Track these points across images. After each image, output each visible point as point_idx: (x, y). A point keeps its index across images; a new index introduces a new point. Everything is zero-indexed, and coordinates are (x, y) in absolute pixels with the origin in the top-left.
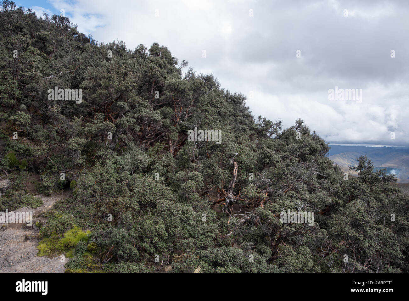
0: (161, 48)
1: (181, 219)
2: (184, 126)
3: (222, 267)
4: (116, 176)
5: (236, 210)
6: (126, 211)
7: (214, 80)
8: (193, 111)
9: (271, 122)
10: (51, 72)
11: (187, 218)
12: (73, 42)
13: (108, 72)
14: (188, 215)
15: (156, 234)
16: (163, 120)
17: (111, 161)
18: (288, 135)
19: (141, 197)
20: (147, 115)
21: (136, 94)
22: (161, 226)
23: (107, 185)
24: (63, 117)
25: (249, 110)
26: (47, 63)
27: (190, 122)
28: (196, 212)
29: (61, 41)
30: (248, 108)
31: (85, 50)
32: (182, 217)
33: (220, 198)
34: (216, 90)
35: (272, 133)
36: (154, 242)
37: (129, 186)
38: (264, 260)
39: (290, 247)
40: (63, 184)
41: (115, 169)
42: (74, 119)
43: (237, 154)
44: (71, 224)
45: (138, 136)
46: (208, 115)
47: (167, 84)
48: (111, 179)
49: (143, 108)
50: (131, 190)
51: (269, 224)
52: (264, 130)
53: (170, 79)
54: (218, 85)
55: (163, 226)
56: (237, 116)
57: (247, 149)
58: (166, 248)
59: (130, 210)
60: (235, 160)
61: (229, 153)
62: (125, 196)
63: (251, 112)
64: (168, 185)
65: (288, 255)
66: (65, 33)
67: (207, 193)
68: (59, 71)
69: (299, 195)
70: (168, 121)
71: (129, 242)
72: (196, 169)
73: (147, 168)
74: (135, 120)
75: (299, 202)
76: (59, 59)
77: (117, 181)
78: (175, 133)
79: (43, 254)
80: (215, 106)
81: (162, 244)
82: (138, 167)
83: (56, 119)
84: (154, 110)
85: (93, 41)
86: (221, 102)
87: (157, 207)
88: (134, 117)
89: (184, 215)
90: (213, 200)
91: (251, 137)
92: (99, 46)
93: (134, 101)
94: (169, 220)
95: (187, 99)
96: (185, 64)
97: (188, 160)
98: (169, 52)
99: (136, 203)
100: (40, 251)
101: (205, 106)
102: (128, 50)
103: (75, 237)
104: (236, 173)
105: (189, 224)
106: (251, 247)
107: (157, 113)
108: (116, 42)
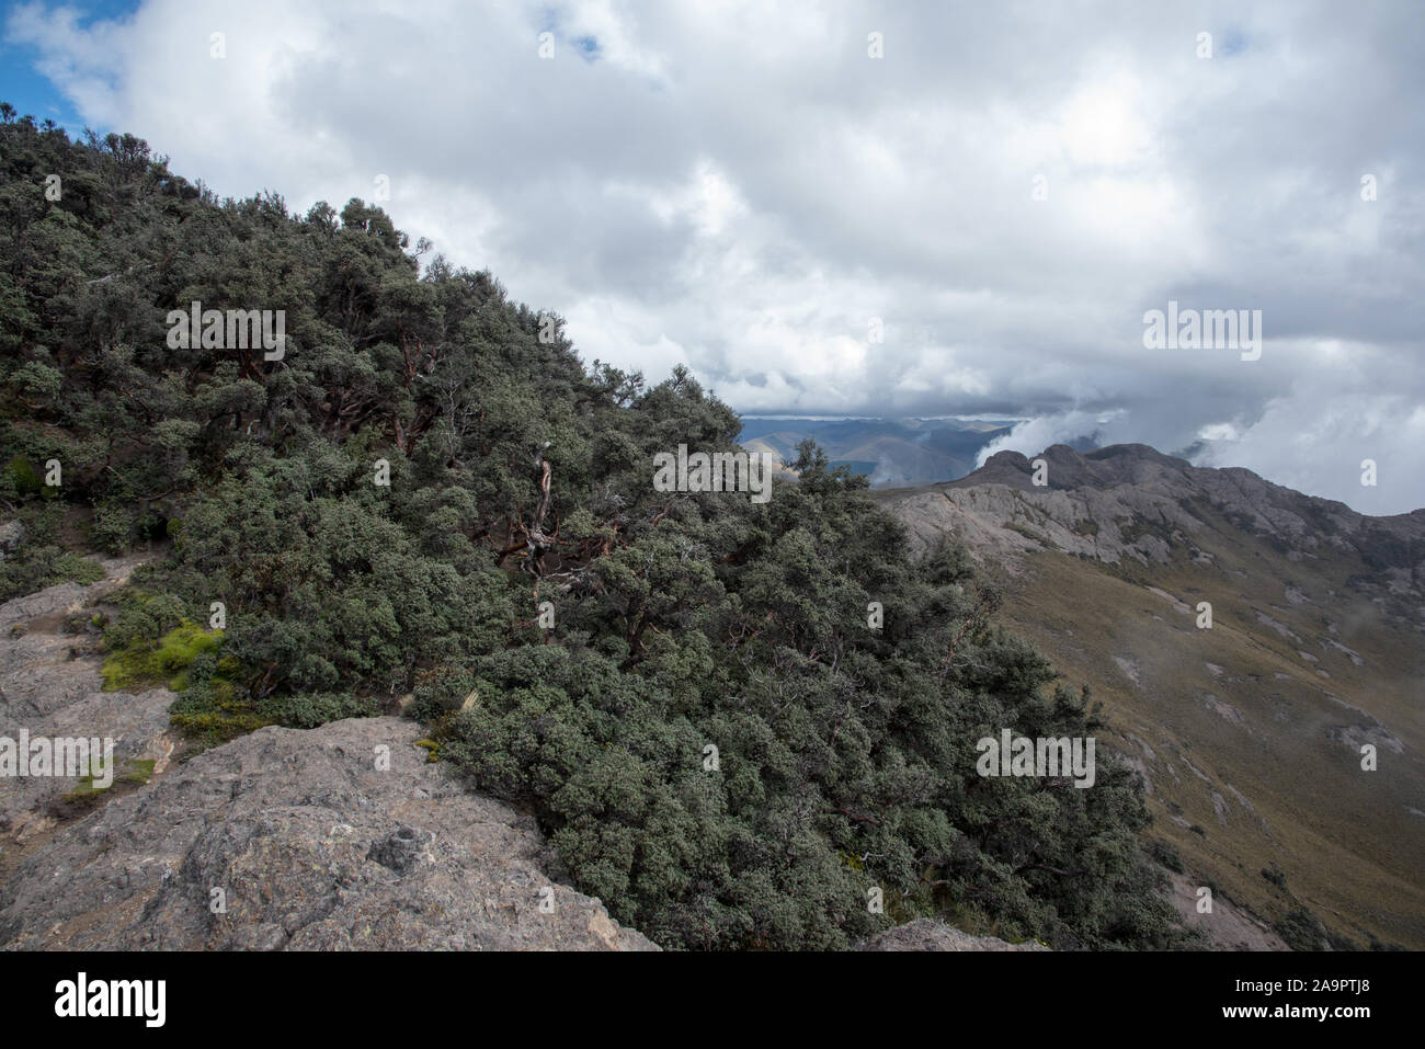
0: (368, 211)
1: (429, 592)
2: (427, 385)
3: (524, 687)
4: (274, 504)
5: (552, 566)
6: (303, 581)
7: (493, 283)
8: (447, 352)
9: (621, 372)
10: (107, 268)
11: (442, 589)
12: (159, 197)
13: (244, 264)
14: (445, 584)
15: (375, 629)
16: (377, 374)
17: (262, 470)
18: (657, 402)
19: (335, 548)
20: (341, 362)
21: (311, 316)
22: (385, 610)
23: (255, 525)
24: (138, 371)
25: (573, 348)
26: (97, 247)
27: (441, 376)
28: (463, 574)
29: (129, 195)
30: (569, 344)
31: (188, 214)
32: (432, 587)
33: (516, 541)
34: (498, 305)
35: (623, 397)
36: (371, 646)
37: (305, 525)
38: (613, 666)
39: (666, 636)
40: (149, 528)
41: (270, 488)
42: (166, 376)
43: (548, 444)
44: (175, 618)
45: (323, 411)
46: (481, 360)
47: (383, 291)
48: (263, 510)
49: (330, 347)
50: (311, 535)
51: (623, 591)
52: (607, 391)
53: (391, 280)
54: (502, 294)
55: (390, 611)
56: (546, 361)
57: (569, 433)
58: (400, 658)
59: (312, 578)
60: (544, 459)
61: (531, 442)
62: (297, 549)
63: (576, 352)
64: (396, 519)
65: (662, 652)
66: (139, 176)
67: (484, 533)
68: (124, 265)
69: (683, 528)
70: (390, 375)
71: (313, 650)
72: (458, 482)
73: (346, 483)
74: (311, 375)
75: (683, 540)
76: (125, 237)
77: (278, 515)
78: (407, 402)
79: (116, 687)
80: (496, 340)
81: (389, 650)
82: (323, 483)
83: (124, 378)
84: (357, 350)
85: (208, 194)
86: (509, 331)
87: (374, 569)
88: (309, 369)
89: (436, 584)
90: (500, 548)
91: (578, 406)
92: (221, 206)
93: (307, 330)
94: (402, 596)
95: (431, 325)
96: (425, 245)
97: (439, 462)
98: (387, 219)
99: (324, 564)
100: (107, 679)
101: (474, 339)
102: (291, 215)
103: (187, 645)
104: (547, 487)
105: (447, 603)
106: (585, 642)
107: (363, 358)
108: (263, 197)
